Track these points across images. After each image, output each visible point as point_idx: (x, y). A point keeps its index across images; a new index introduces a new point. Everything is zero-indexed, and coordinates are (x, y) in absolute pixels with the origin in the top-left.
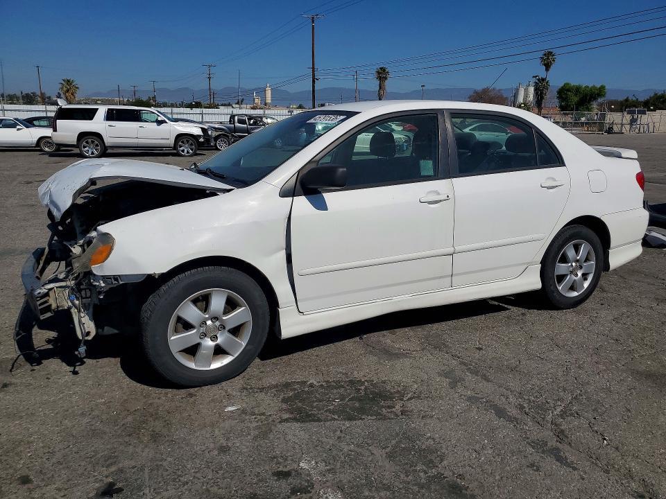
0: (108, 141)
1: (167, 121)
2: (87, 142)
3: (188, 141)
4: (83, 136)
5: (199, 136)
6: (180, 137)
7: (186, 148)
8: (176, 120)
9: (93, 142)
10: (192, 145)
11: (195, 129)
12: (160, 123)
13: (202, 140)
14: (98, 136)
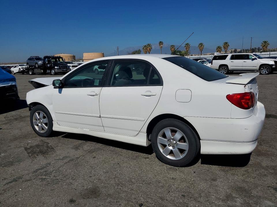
0: (230, 68)
1: (257, 58)
2: (222, 68)
3: (266, 68)
4: (221, 66)
5: (273, 65)
6: (262, 66)
7: (265, 71)
8: (261, 58)
9: (224, 68)
10: (268, 69)
11: (271, 61)
12: (253, 59)
13: (274, 67)
14: (226, 66)
